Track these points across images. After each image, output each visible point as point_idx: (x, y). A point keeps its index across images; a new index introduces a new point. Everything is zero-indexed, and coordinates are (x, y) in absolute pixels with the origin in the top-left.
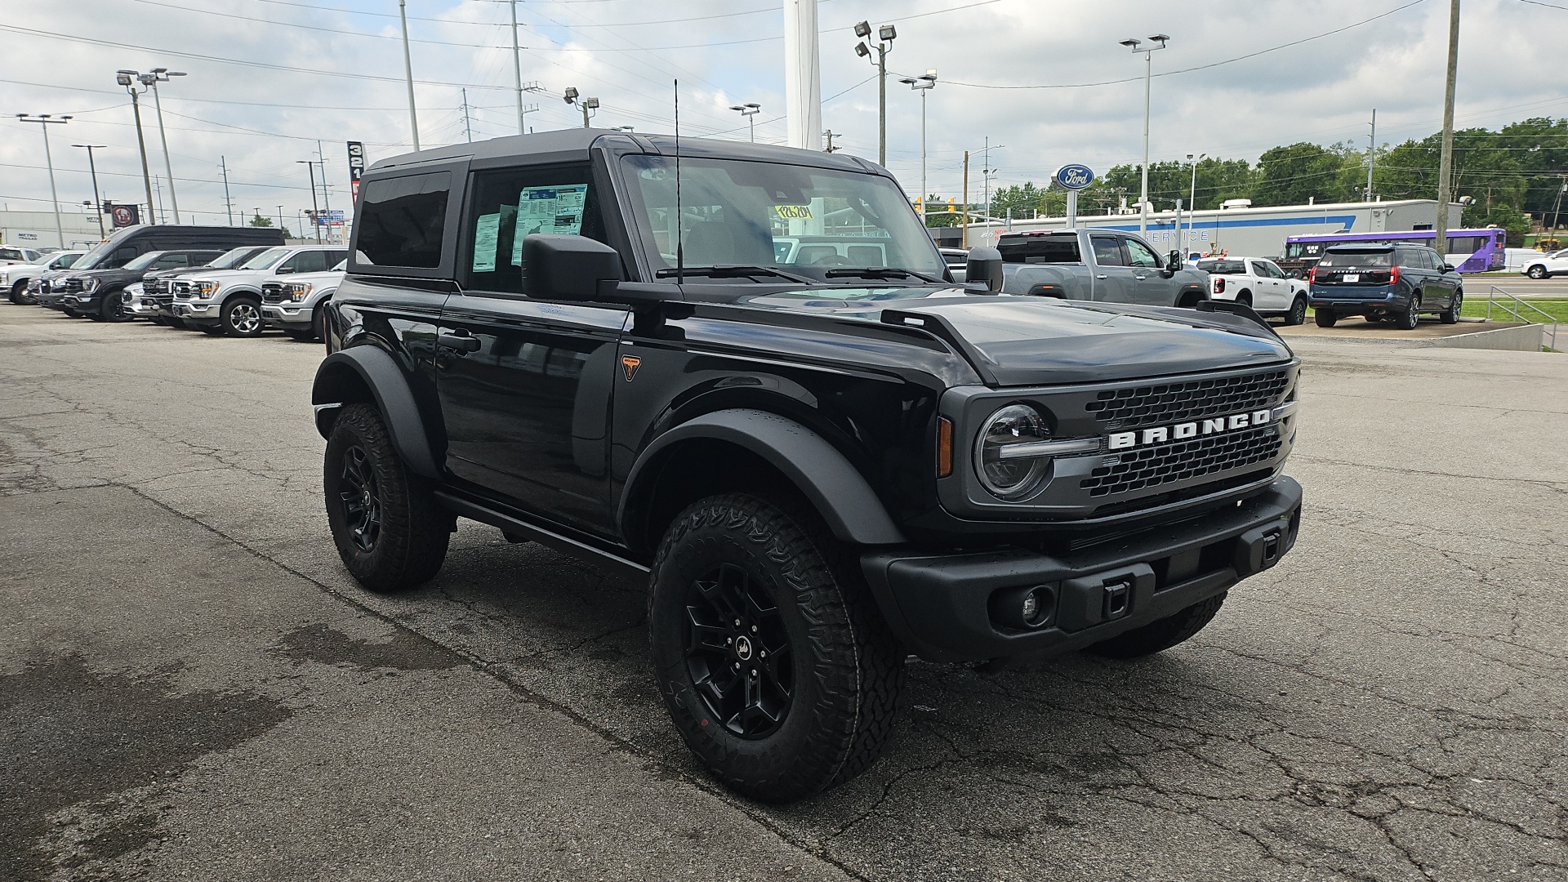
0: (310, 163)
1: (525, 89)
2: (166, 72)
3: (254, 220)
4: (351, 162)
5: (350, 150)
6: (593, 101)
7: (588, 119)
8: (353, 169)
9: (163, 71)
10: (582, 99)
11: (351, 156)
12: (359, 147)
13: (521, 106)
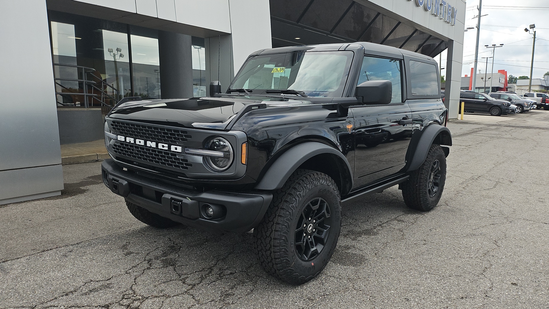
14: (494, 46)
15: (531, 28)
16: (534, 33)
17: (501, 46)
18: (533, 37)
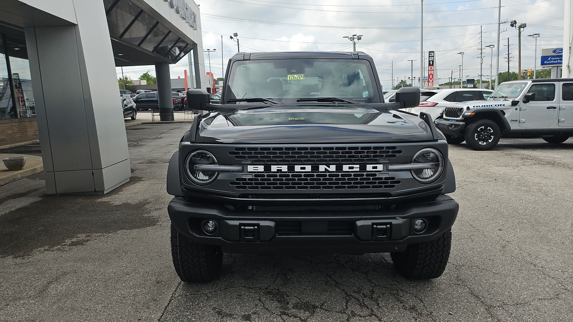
0: (412, 61)
1: (502, 23)
2: (357, 35)
3: (401, 82)
4: (429, 59)
5: (429, 54)
6: (523, 25)
7: (520, 32)
8: (429, 61)
9: (356, 35)
10: (518, 25)
11: (429, 57)
12: (433, 53)
13: (499, 30)
14: (208, 51)
15: (234, 36)
16: (237, 41)
17: (214, 50)
18: (237, 44)
